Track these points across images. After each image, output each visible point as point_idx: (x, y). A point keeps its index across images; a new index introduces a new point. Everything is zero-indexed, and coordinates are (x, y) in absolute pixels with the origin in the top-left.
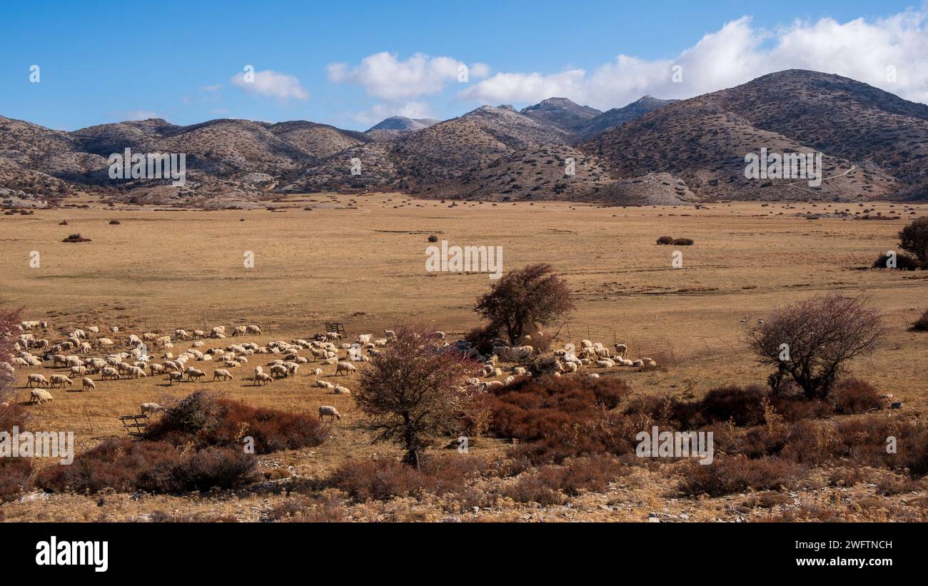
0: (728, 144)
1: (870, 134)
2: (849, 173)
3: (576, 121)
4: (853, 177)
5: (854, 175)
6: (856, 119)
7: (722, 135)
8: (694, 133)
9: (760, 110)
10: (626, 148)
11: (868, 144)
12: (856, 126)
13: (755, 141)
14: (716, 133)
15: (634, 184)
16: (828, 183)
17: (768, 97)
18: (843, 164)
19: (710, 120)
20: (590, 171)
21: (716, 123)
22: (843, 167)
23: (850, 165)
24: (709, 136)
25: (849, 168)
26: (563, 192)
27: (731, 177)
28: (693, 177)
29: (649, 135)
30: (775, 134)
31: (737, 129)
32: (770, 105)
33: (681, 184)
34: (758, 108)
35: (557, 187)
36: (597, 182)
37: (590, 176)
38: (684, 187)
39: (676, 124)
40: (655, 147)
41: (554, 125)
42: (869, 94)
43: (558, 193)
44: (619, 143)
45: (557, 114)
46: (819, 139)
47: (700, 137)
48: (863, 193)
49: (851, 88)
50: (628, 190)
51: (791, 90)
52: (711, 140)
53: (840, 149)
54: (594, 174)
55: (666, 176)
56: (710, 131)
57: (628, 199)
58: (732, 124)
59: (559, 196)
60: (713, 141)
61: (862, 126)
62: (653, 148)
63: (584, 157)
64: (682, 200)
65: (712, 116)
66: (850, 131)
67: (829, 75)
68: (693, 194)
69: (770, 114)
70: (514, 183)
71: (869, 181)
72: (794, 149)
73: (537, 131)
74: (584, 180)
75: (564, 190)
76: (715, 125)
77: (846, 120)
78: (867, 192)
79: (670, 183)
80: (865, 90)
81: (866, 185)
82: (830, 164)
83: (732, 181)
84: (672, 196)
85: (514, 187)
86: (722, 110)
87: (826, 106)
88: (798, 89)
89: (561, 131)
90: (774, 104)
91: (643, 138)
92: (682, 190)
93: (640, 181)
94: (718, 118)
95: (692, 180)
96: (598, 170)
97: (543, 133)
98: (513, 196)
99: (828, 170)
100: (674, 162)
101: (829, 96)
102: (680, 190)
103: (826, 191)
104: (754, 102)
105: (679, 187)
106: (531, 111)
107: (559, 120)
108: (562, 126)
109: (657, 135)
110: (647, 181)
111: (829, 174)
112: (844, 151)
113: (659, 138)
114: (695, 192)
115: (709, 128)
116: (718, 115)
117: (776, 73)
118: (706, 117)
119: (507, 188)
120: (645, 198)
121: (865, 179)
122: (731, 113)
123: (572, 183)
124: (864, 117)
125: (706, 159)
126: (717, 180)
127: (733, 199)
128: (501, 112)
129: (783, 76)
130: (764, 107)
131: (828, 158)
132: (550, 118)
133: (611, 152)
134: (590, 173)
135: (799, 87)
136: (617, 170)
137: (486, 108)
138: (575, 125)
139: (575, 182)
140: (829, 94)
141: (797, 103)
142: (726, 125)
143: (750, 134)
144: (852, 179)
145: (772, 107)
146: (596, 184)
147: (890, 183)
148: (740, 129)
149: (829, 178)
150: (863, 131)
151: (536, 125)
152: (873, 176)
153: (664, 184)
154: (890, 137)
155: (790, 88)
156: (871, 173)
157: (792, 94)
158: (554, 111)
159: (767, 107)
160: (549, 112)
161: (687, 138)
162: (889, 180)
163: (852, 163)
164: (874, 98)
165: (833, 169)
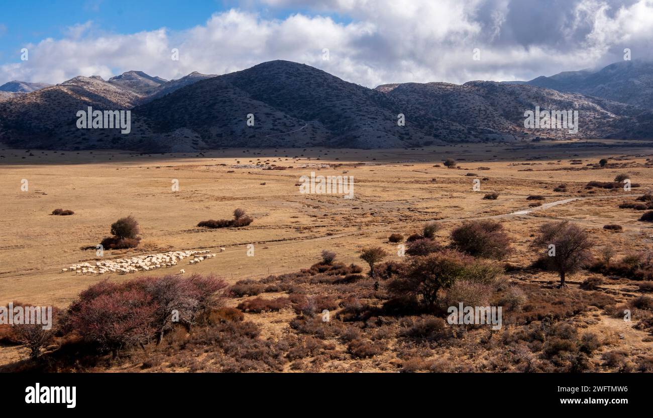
0: (232, 110)
1: (320, 103)
2: (303, 129)
3: (147, 88)
4: (305, 131)
5: (307, 130)
6: (313, 93)
7: (229, 103)
8: (211, 102)
9: (256, 86)
10: (167, 111)
11: (318, 109)
12: (312, 98)
13: (248, 107)
14: (225, 102)
15: (165, 137)
16: (289, 135)
17: (262, 77)
18: (300, 123)
19: (223, 93)
20: (139, 127)
21: (226, 95)
22: (300, 125)
23: (305, 124)
24: (220, 104)
25: (304, 125)
26: (118, 142)
27: (231, 132)
28: (207, 132)
29: (183, 102)
30: (262, 103)
31: (238, 99)
32: (263, 83)
33: (197, 137)
34: (256, 84)
35: (114, 139)
36: (143, 135)
37: (138, 131)
38: (198, 139)
39: (200, 95)
40: (186, 111)
41: (131, 90)
42: (323, 77)
43: (114, 143)
44: (163, 107)
45: (134, 82)
46: (290, 106)
47: (214, 104)
48: (310, 141)
49: (312, 73)
50: (160, 141)
52: (221, 106)
53: (302, 112)
54: (141, 130)
55: (187, 131)
56: (221, 101)
58: (236, 96)
59: (115, 145)
60: (223, 107)
62: (184, 111)
64: (194, 148)
65: (225, 90)
66: (308, 101)
67: (300, 65)
68: (204, 143)
69: (262, 89)
70: (84, 137)
71: (315, 133)
72: (272, 113)
73: (118, 95)
76: (226, 97)
77: (307, 94)
78: (312, 140)
79: (190, 137)
80: (321, 75)
81: (313, 136)
82: (293, 123)
83: (231, 134)
84: (189, 146)
85: (84, 139)
86: (232, 86)
87: (296, 84)
89: (136, 94)
90: (265, 82)
91: (179, 104)
92: (197, 141)
93: (169, 136)
94: (228, 91)
95: (206, 133)
96: (145, 127)
97: (122, 96)
98: (82, 146)
99: (291, 127)
100: (196, 122)
102: (195, 141)
103: (288, 140)
104: (253, 81)
105: (195, 139)
106: (115, 80)
107: (135, 87)
108: (137, 91)
109: (188, 102)
110: (174, 135)
111: (291, 130)
113: (189, 105)
114: (206, 142)
115: (222, 99)
116: (229, 90)
117: (269, 62)
118: (220, 91)
119: (78, 140)
121: (312, 132)
122: (237, 88)
123: (125, 136)
124: (318, 92)
125: (217, 119)
126: (222, 134)
127: (230, 147)
128: (91, 81)
129: (273, 64)
130: (259, 84)
131: (292, 119)
132: (129, 85)
133: (157, 114)
134: (139, 129)
136: (159, 126)
137: (80, 78)
138: (146, 91)
139: (127, 136)
140: (299, 77)
141: (279, 82)
142: (232, 96)
143: (246, 103)
144: (304, 133)
146: (142, 137)
147: (328, 134)
148: (241, 99)
149: (291, 132)
150: (316, 101)
151: (118, 90)
152: (318, 130)
153: (185, 137)
154: (331, 105)
155: (276, 72)
156: (317, 128)
157: (276, 77)
158: (132, 80)
159: (261, 84)
160: (128, 81)
161: (207, 105)
162: (327, 133)
163: (305, 122)
164: (326, 80)
165: (294, 126)
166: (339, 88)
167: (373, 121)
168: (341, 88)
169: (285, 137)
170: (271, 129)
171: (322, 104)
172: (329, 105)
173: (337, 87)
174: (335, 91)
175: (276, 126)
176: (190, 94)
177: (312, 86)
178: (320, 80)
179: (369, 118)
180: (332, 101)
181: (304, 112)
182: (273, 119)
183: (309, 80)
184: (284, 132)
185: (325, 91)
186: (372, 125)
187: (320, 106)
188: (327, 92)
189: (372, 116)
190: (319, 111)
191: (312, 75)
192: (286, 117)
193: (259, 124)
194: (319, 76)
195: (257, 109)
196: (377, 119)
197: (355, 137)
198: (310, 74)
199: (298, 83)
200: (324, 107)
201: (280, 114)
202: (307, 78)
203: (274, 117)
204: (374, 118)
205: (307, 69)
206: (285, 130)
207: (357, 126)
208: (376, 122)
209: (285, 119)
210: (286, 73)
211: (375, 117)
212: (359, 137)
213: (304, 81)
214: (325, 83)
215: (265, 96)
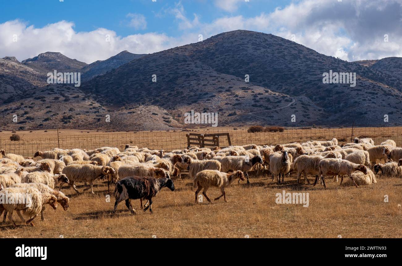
0: (199, 84)
1: (302, 77)
2: (292, 105)
4: (295, 108)
5: (296, 106)
6: (290, 66)
7: (194, 77)
8: (171, 76)
10: (118, 88)
11: (301, 84)
12: (290, 71)
13: (219, 81)
14: (188, 76)
15: (129, 115)
16: (277, 112)
17: (223, 49)
18: (286, 98)
19: (182, 66)
20: (91, 105)
21: (187, 68)
22: (287, 101)
23: (291, 99)
24: (183, 78)
25: (291, 101)
26: (69, 122)
27: (204, 109)
28: (174, 109)
29: (135, 77)
32: (225, 56)
33: (167, 114)
34: (217, 57)
35: (64, 118)
37: (91, 109)
38: (169, 116)
39: (156, 69)
40: (142, 87)
42: (295, 49)
43: (66, 123)
44: (111, 83)
45: (52, 64)
46: (265, 81)
47: (176, 78)
48: (304, 119)
49: (283, 44)
50: (125, 119)
51: (240, 45)
52: (185, 81)
53: (281, 88)
54: (94, 108)
55: (154, 108)
56: (184, 74)
57: (126, 126)
58: (199, 69)
59: (66, 125)
60: (187, 82)
61: (295, 71)
62: (139, 87)
63: (84, 94)
64: (170, 126)
65: (184, 63)
66: (287, 75)
67: (267, 35)
68: (177, 122)
69: (226, 63)
70: (27, 115)
71: (306, 111)
72: (249, 87)
73: (37, 78)
74: (86, 112)
75: (71, 120)
76: (187, 70)
77: (283, 66)
78: (306, 118)
79: (159, 113)
80: (293, 46)
81: (305, 114)
82: (277, 99)
83: (205, 112)
84: (162, 124)
85: (28, 118)
86: (190, 59)
87: (268, 56)
88: (245, 44)
90: (229, 55)
91: (131, 79)
92: (168, 118)
93: (134, 112)
94: (188, 64)
95: (174, 111)
96: (97, 104)
98: (27, 126)
99: (276, 103)
100: (157, 98)
101: (269, 50)
102: (166, 119)
103: (277, 118)
104: (213, 53)
105: (166, 116)
106: (30, 62)
110: (139, 112)
111: (278, 106)
112: (285, 90)
113: (144, 80)
115: (183, 72)
116: (188, 62)
117: (228, 32)
118: (179, 64)
119: (22, 119)
120: (140, 125)
121: (303, 109)
122: (198, 61)
123: (77, 114)
124: (295, 65)
125: (183, 96)
129: (233, 34)
130: (222, 57)
131: (275, 94)
133: (106, 91)
134: (91, 107)
135: (246, 43)
136: (112, 104)
139: (79, 114)
140: (269, 48)
141: (246, 54)
142: (195, 69)
143: (215, 76)
144: (295, 110)
145: (228, 57)
146: (97, 116)
147: (321, 112)
148: (207, 72)
149: (277, 109)
150: (296, 75)
151: (35, 72)
152: (308, 107)
153: (153, 114)
154: (316, 79)
155: (239, 43)
156: (307, 105)
157: (241, 48)
158: (50, 62)
159: (224, 57)
160: (45, 63)
161: (167, 80)
162: (320, 110)
163: (292, 97)
164: (300, 52)
165: (280, 102)
166: (319, 60)
167: (373, 97)
168: (321, 60)
169: (272, 114)
170: (253, 106)
171: (304, 78)
172: (313, 79)
173: (316, 59)
174: (315, 64)
175: (258, 101)
176: (142, 68)
177: (286, 58)
178: (294, 52)
179: (366, 93)
180: (316, 75)
181: (284, 88)
182: (252, 93)
183: (281, 52)
184: (270, 109)
185: (304, 64)
186: (373, 100)
187: (302, 80)
188: (307, 65)
189: (369, 91)
190: (301, 86)
191: (283, 46)
192: (267, 92)
193: (237, 100)
194: (291, 47)
195: (230, 83)
196: (377, 94)
197: (361, 114)
198: (281, 45)
199: (269, 55)
200: (306, 81)
201: (259, 89)
202: (278, 49)
203: (253, 92)
204: (374, 93)
205: (275, 39)
206: (270, 106)
207: (356, 102)
208: (377, 97)
209: (267, 94)
210: (252, 44)
211: (373, 91)
212: (366, 113)
213: (275, 52)
214: (301, 55)
215: (231, 70)
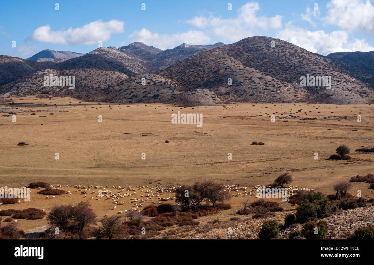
0: (233, 74)
1: (295, 69)
2: (288, 89)
3: (149, 55)
4: (289, 91)
5: (290, 90)
6: (289, 61)
7: (229, 69)
8: (216, 68)
9: (245, 56)
10: (184, 75)
11: (295, 74)
12: (289, 65)
13: (245, 73)
14: (226, 69)
15: (192, 95)
16: (279, 94)
17: (248, 50)
18: (285, 84)
19: (223, 62)
20: (169, 87)
21: (226, 63)
22: (285, 86)
23: (288, 85)
24: (223, 70)
25: (288, 86)
26: (157, 98)
27: (236, 91)
28: (218, 91)
29: (194, 69)
30: (254, 69)
31: (236, 66)
32: (249, 54)
33: (214, 95)
34: (244, 55)
35: (154, 96)
36: (173, 93)
38: (215, 96)
39: (207, 63)
40: (198, 75)
41: (137, 57)
42: (293, 49)
43: (155, 99)
44: (180, 72)
45: (138, 51)
46: (272, 71)
47: (219, 70)
48: (294, 98)
49: (285, 46)
50: (190, 98)
51: (259, 46)
52: (224, 72)
53: (283, 76)
55: (206, 91)
56: (223, 67)
57: (191, 102)
58: (233, 64)
59: (156, 100)
60: (226, 73)
61: (291, 65)
62: (197, 75)
63: (164, 80)
64: (216, 103)
65: (223, 59)
66: (286, 68)
68: (219, 99)
69: (250, 58)
70: (133, 94)
71: (297, 92)
72: (263, 77)
73: (129, 61)
74: (167, 92)
75: (158, 97)
76: (225, 65)
77: (284, 62)
78: (296, 98)
79: (209, 94)
80: (292, 47)
81: (295, 95)
82: (279, 85)
83: (236, 93)
84: (211, 101)
85: (133, 96)
86: (227, 56)
87: (275, 55)
88: (261, 46)
89: (142, 60)
90: (251, 53)
91: (192, 70)
92: (215, 97)
93: (195, 94)
94: (226, 60)
97: (133, 62)
98: (134, 101)
99: (278, 87)
100: (208, 83)
101: (276, 50)
102: (213, 98)
103: (279, 97)
104: (241, 52)
105: (213, 96)
106: (124, 50)
107: (140, 55)
108: (142, 58)
109: (198, 69)
110: (198, 94)
111: (279, 89)
112: (285, 77)
113: (199, 70)
114: (220, 98)
115: (223, 66)
117: (251, 38)
118: (221, 60)
119: (130, 96)
120: (198, 102)
121: (295, 92)
122: (232, 58)
123: (161, 93)
124: (292, 61)
125: (223, 82)
126: (229, 92)
127: (238, 102)
128: (110, 50)
129: (254, 39)
130: (247, 55)
131: (278, 82)
132: (135, 53)
133: (177, 77)
134: (169, 89)
135: (262, 45)
136: (181, 86)
137: (102, 49)
138: (148, 58)
139: (163, 93)
140: (276, 49)
141: (262, 53)
142: (231, 64)
143: (242, 69)
144: (289, 92)
145: (251, 55)
146: (173, 94)
147: (306, 93)
148: (237, 66)
149: (279, 91)
150: (292, 68)
151: (129, 57)
152: (298, 90)
153: (206, 95)
154: (304, 71)
155: (258, 45)
156: (297, 89)
157: (259, 49)
158: (137, 50)
159: (248, 55)
160: (134, 50)
161: (213, 71)
162: (305, 92)
163: (288, 84)
164: (296, 51)
165: (280, 87)
166: (307, 57)
167: (338, 83)
168: (309, 57)
169: (275, 95)
170: (264, 89)
171: (297, 70)
172: (302, 71)
173: (305, 57)
174: (305, 60)
175: (267, 86)
176: (198, 62)
177: (287, 56)
178: (292, 51)
179: (334, 80)
180: (304, 68)
181: (284, 77)
182: (264, 81)
183: (284, 52)
184: (275, 91)
185: (298, 60)
186: (337, 86)
187: (296, 71)
188: (299, 61)
189: (336, 79)
190: (295, 75)
191: (285, 47)
192: (273, 80)
193: (255, 85)
194: (291, 48)
195: (251, 74)
196: (341, 81)
197: (329, 96)
198: (284, 46)
199: (276, 54)
200: (298, 72)
201: (269, 78)
202: (282, 50)
203: (265, 80)
204: (339, 81)
205: (281, 43)
206: (275, 90)
208: (341, 84)
209: (273, 82)
210: (266, 46)
211: (338, 80)
212: (331, 95)
213: (280, 52)
214: (296, 54)
215: (252, 64)
